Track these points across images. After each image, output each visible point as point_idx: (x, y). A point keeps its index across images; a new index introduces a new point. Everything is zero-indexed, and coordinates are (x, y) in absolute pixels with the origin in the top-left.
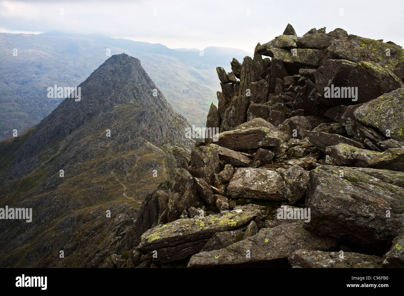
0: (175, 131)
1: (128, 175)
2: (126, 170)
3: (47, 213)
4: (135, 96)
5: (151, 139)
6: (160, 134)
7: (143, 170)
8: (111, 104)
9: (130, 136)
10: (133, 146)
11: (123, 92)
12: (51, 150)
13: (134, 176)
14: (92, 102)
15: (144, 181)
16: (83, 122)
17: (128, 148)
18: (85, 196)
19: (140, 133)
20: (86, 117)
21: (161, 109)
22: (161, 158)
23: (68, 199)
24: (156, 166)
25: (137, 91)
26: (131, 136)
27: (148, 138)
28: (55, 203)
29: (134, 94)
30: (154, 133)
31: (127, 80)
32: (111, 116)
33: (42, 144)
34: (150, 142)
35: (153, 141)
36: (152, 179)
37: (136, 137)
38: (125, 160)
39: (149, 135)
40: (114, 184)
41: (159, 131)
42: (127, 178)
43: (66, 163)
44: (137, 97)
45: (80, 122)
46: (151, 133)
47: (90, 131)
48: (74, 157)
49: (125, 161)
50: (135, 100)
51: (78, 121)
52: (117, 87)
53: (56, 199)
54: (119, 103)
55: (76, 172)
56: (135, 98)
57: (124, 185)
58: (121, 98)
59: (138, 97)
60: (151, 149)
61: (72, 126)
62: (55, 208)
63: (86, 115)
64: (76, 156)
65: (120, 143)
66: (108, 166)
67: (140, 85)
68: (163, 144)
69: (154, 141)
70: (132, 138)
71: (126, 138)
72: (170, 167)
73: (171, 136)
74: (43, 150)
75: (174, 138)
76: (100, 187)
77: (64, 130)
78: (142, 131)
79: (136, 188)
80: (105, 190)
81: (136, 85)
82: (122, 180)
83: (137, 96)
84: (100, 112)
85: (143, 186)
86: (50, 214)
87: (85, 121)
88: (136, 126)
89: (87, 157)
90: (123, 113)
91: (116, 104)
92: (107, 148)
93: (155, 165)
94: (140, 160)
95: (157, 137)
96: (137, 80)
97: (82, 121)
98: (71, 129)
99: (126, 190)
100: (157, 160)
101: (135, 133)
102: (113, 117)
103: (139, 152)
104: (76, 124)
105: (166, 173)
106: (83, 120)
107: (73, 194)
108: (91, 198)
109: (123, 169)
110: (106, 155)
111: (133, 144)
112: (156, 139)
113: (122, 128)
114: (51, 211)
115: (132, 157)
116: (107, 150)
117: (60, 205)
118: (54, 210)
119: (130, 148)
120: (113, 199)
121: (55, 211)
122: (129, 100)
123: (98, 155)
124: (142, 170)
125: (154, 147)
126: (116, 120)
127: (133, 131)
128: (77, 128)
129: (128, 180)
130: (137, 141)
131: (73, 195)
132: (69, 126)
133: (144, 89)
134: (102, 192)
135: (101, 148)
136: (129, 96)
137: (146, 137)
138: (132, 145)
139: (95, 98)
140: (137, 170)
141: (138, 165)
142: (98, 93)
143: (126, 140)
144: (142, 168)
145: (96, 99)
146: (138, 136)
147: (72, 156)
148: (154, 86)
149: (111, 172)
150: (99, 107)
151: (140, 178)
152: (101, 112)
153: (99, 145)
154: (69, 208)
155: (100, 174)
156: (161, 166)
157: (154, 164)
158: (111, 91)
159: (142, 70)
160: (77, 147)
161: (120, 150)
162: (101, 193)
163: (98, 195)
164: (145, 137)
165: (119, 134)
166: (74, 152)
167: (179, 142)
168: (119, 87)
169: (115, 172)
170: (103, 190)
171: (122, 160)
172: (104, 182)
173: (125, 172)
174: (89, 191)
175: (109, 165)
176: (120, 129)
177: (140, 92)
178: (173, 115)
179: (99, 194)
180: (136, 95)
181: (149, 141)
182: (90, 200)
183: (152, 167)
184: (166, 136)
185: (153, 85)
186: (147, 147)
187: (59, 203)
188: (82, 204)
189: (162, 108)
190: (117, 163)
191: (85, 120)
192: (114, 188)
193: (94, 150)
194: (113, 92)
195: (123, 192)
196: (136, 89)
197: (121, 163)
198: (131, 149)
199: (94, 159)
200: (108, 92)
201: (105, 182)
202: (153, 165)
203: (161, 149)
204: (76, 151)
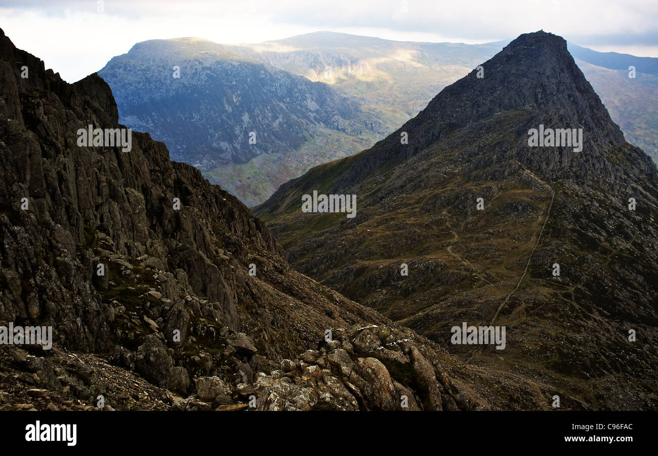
0: (595, 161)
1: (470, 219)
2: (469, 210)
3: (324, 259)
4: (538, 98)
5: (534, 165)
6: (557, 159)
7: (499, 215)
8: (490, 110)
9: (495, 156)
10: (497, 174)
11: (516, 90)
12: (380, 178)
13: (479, 221)
14: (461, 107)
15: (491, 232)
16: (439, 137)
17: (487, 177)
18: (387, 242)
19: (514, 153)
20: (444, 128)
21: (589, 127)
22: (542, 200)
23: (360, 243)
24: (525, 210)
25: (544, 90)
26: (497, 157)
27: (529, 164)
28: (339, 245)
29: (536, 95)
30: (543, 156)
31: (529, 70)
32: (481, 128)
33: (371, 168)
34: (531, 171)
35: (538, 171)
36: (508, 230)
37: (506, 159)
38: (472, 193)
39: (532, 158)
40: (440, 230)
41: (554, 153)
42: (467, 224)
43: (388, 194)
44: (540, 101)
45: (434, 137)
46: (537, 154)
47: (442, 150)
48: (402, 187)
49: (471, 196)
50: (535, 105)
51: (430, 134)
52: (507, 82)
53: (343, 240)
54: (504, 108)
55: (392, 207)
56: (536, 101)
57: (457, 234)
58: (509, 100)
59: (542, 101)
60: (530, 182)
61: (419, 142)
62: (336, 254)
63: (445, 126)
64: (405, 185)
65: (476, 169)
66: (441, 200)
67: (554, 81)
68: (557, 178)
69: (541, 170)
70: (499, 160)
71: (489, 159)
72: (555, 217)
73: (581, 167)
74: (370, 177)
75: (586, 172)
76: (415, 232)
77: (406, 149)
78: (520, 150)
79: (472, 241)
80: (421, 237)
81: (545, 79)
82: (455, 226)
83: (541, 98)
84: (469, 122)
85: (486, 239)
86: (327, 262)
87: (441, 136)
88: (512, 140)
89: (419, 186)
90: (503, 123)
91: (498, 110)
92: (455, 174)
93: (523, 209)
94: (499, 198)
95: (548, 164)
96: (548, 72)
97: (437, 135)
98: (418, 147)
99: (455, 243)
100: (532, 201)
101: (505, 152)
102: (484, 128)
103: (503, 185)
104: (426, 140)
105: (539, 224)
106: (439, 134)
107: (370, 236)
108: (395, 246)
109: (465, 208)
110: (448, 185)
111: (497, 170)
112: (544, 166)
113: (489, 145)
114: (330, 257)
115: (485, 190)
116: (453, 177)
117: (346, 251)
118: (335, 255)
119: (490, 177)
120: (428, 254)
121: (335, 258)
122: (524, 105)
123: (435, 184)
124: (496, 214)
125: (537, 180)
126: (488, 133)
127: (503, 149)
128: (428, 145)
129: (466, 228)
130: (506, 166)
131: (370, 238)
132: (415, 142)
133: (561, 88)
134: (415, 239)
135: (445, 174)
136: (524, 97)
137: (525, 162)
138: (494, 171)
139: (467, 100)
140: (487, 213)
141: (493, 205)
142: (474, 92)
143: (488, 163)
144: (497, 209)
145: (469, 101)
146: (511, 158)
147: (399, 184)
148: (586, 87)
149: (443, 211)
150: (469, 114)
151: (488, 227)
152: (471, 121)
153: (443, 170)
154: (354, 257)
155: (424, 212)
156: (535, 212)
157: (521, 205)
158: (495, 88)
159: (566, 58)
160: (412, 171)
161: (472, 178)
162: (414, 242)
163: (406, 243)
164: (523, 161)
165: (481, 153)
166: (403, 179)
167: (598, 182)
168: (511, 81)
169: (449, 212)
170: (419, 236)
171: (466, 193)
172: (424, 225)
173: (466, 213)
174: (395, 235)
175: (443, 198)
176: (486, 146)
177: (549, 93)
178: (615, 143)
179: (409, 242)
180: (540, 96)
181: (528, 168)
182: (392, 249)
183: (518, 210)
184: (570, 167)
185: (584, 87)
186: (521, 179)
187: (345, 246)
188: (376, 254)
189: (591, 126)
190: (457, 197)
191: (441, 134)
192: (438, 236)
193: (432, 176)
194: (498, 90)
195: (449, 244)
196: (543, 86)
197: (463, 198)
198: (492, 179)
199: (427, 190)
200: (491, 89)
201: (426, 225)
202: (520, 207)
203: (551, 186)
204: (408, 178)
